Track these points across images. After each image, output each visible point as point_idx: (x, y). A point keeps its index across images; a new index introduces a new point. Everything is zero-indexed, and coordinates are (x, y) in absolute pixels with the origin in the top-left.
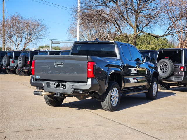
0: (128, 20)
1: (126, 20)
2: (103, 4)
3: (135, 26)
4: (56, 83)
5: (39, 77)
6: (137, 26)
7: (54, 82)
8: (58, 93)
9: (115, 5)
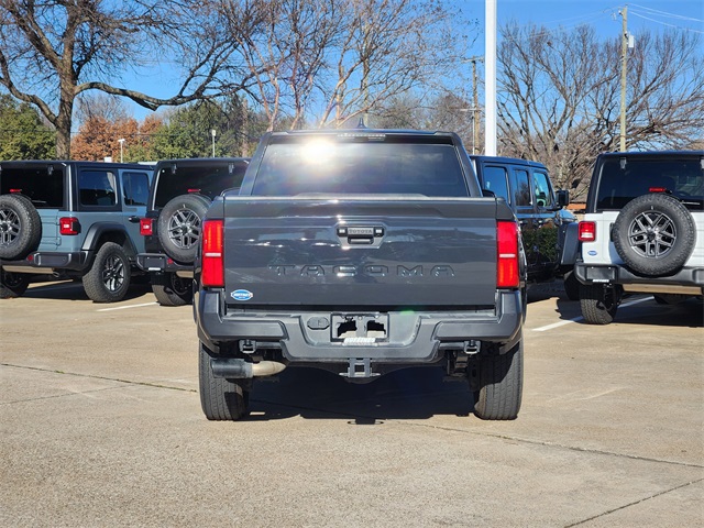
4: (338, 320)
5: (251, 295)
7: (327, 315)
8: (360, 363)
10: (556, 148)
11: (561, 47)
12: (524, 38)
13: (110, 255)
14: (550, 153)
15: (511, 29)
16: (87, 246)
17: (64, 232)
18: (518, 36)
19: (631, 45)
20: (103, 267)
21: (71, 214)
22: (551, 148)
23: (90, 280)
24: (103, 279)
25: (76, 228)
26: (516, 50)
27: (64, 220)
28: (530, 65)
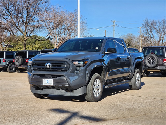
0: (20, 28)
1: (19, 29)
2: (2, 17)
3: (25, 33)
6: (26, 33)
9: (10, 18)
12: (150, 23)
13: (11, 66)
16: (7, 64)
17: (4, 62)
18: (148, 22)
20: (10, 67)
21: (5, 59)
23: (8, 69)
24: (10, 69)
25: (5, 61)
27: (4, 60)
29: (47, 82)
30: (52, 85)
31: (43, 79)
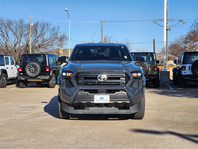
10: (15, 51)
11: (15, 25)
14: (13, 53)
15: (2, 20)
18: (4, 21)
19: (32, 25)
22: (14, 51)
26: (3, 25)
28: (7, 29)
29: (102, 98)
30: (108, 102)
31: (95, 96)
